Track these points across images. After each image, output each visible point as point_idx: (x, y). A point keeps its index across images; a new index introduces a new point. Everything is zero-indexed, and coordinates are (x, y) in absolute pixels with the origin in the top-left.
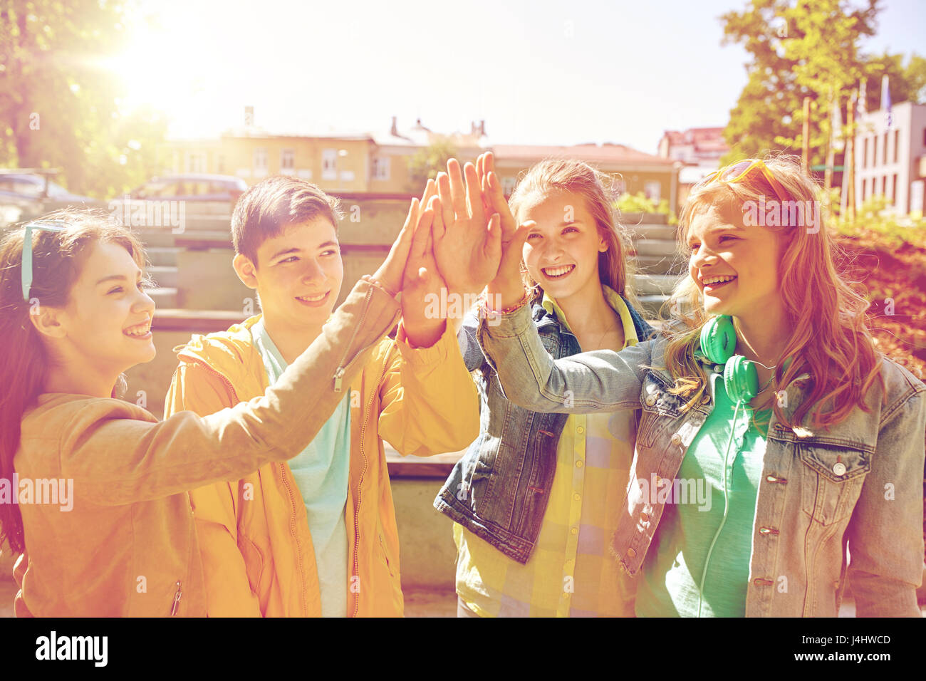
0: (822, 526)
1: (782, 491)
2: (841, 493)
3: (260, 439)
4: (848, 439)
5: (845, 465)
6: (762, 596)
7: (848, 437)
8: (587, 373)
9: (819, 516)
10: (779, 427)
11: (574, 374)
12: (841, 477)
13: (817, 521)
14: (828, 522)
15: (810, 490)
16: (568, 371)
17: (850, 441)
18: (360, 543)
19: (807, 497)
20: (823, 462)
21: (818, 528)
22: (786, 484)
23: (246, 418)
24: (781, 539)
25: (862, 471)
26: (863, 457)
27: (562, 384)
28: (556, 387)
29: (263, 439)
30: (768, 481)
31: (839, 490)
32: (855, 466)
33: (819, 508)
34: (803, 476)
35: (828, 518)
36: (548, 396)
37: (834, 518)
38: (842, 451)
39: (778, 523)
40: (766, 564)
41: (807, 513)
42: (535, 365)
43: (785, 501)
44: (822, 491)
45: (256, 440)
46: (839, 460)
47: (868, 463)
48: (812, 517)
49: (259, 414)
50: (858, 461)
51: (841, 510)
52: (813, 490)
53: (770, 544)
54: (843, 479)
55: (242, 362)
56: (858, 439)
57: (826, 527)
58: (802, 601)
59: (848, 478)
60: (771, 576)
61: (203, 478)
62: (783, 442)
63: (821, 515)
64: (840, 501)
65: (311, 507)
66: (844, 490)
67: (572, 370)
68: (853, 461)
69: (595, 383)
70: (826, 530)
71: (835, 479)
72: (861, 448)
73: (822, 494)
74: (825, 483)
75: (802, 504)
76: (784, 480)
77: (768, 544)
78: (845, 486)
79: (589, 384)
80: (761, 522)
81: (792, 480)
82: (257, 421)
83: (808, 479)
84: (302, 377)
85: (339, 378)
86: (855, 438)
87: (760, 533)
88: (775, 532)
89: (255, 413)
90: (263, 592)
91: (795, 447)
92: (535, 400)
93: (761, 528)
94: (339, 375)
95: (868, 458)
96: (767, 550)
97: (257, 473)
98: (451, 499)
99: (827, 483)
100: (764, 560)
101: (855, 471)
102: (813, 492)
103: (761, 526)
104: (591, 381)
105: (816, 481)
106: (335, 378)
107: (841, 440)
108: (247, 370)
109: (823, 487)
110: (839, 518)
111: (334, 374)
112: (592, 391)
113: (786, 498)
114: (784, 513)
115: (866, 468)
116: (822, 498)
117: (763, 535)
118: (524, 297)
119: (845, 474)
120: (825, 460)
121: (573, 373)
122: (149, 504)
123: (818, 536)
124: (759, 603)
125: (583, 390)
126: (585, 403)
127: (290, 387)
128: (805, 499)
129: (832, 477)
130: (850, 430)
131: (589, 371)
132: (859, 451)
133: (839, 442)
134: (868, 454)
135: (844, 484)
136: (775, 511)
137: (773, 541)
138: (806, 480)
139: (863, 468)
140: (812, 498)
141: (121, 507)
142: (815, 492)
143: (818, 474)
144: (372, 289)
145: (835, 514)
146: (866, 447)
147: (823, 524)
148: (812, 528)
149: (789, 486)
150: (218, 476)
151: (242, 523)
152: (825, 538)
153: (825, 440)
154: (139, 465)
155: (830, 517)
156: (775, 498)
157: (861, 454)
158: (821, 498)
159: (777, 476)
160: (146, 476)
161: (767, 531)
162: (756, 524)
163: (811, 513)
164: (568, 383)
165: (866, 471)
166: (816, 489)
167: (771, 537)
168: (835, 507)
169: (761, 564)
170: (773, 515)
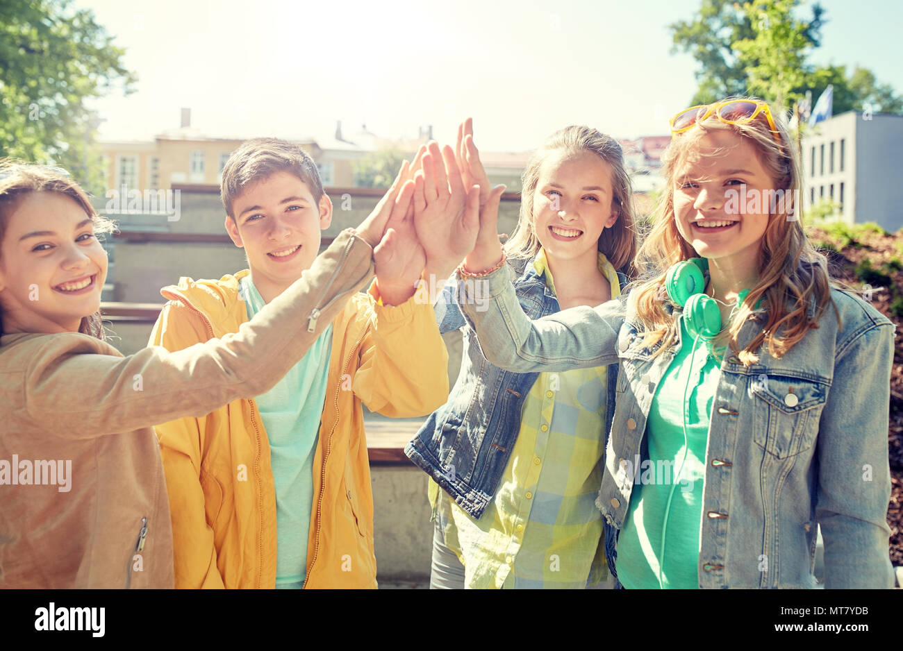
0: (777, 459)
1: (734, 422)
2: (795, 425)
3: (231, 371)
4: (802, 371)
5: (797, 396)
6: (717, 530)
7: (801, 368)
8: (562, 331)
9: (772, 448)
10: (732, 360)
11: (550, 334)
12: (794, 408)
13: (771, 453)
14: (782, 455)
15: (761, 421)
16: (544, 331)
17: (804, 373)
18: (324, 492)
19: (759, 428)
20: (774, 393)
21: (773, 462)
22: (738, 415)
23: (220, 351)
24: (734, 471)
25: (816, 402)
26: (817, 389)
27: (538, 345)
28: (533, 348)
29: (234, 371)
30: (719, 413)
31: (793, 422)
32: (808, 397)
33: (772, 440)
34: (754, 408)
35: (783, 451)
36: (525, 356)
37: (789, 451)
38: (795, 382)
39: (731, 455)
40: (719, 496)
41: (759, 445)
42: (512, 327)
43: (737, 434)
44: (774, 422)
45: (227, 372)
46: (791, 391)
47: (824, 395)
48: (765, 449)
49: (232, 347)
50: (812, 393)
51: (796, 442)
52: (765, 421)
53: (724, 477)
54: (796, 410)
55: (225, 305)
56: (812, 371)
57: (781, 461)
58: (761, 537)
59: (800, 409)
60: (726, 509)
61: (172, 411)
62: (737, 375)
63: (774, 447)
64: (795, 433)
65: (276, 449)
66: (798, 423)
67: (548, 330)
68: (806, 392)
69: (571, 340)
70: (783, 464)
71: (787, 410)
72: (816, 380)
73: (773, 426)
74: (777, 414)
75: (753, 435)
76: (735, 411)
77: (721, 477)
78: (799, 418)
79: (565, 342)
80: (713, 454)
81: (744, 412)
82: (230, 354)
83: (759, 410)
84: (279, 316)
85: (315, 319)
86: (809, 370)
87: (713, 465)
88: (728, 464)
89: (228, 347)
90: (220, 528)
91: (748, 379)
92: (512, 362)
93: (713, 460)
94: (315, 316)
95: (824, 390)
96: (720, 482)
97: (226, 407)
98: (421, 446)
99: (779, 414)
100: (718, 493)
101: (808, 402)
102: (765, 424)
103: (714, 458)
104: (567, 338)
105: (767, 412)
106: (309, 320)
107: (794, 371)
108: (229, 313)
109: (774, 418)
110: (795, 451)
111: (310, 314)
112: (569, 348)
113: (738, 430)
114: (736, 445)
115: (821, 400)
116: (775, 429)
117: (716, 468)
118: (502, 259)
119: (797, 405)
120: (776, 391)
121: (549, 332)
122: (115, 438)
123: (775, 471)
124: (715, 537)
125: (560, 347)
126: (562, 360)
127: (266, 324)
128: (757, 430)
129: (784, 408)
130: (804, 361)
131: (565, 329)
132: (814, 383)
133: (792, 373)
134: (823, 386)
135: (798, 414)
136: (727, 443)
137: (726, 473)
138: (757, 411)
139: (817, 400)
140: (764, 429)
141: (86, 440)
142: (767, 423)
143: (769, 405)
144: (353, 239)
145: (789, 447)
146: (821, 379)
147: (778, 457)
148: (766, 461)
149: (740, 418)
150: (187, 408)
151: (207, 458)
152: (784, 474)
153: (777, 371)
154: (107, 396)
155: (785, 450)
156: (726, 429)
157: (816, 386)
158: (773, 430)
159: (729, 408)
160: (113, 407)
161: (721, 463)
162: (708, 457)
163: (763, 444)
164: (544, 342)
165: (820, 402)
166: (767, 420)
167: (724, 469)
168: (789, 439)
169: (715, 498)
170: (725, 446)
